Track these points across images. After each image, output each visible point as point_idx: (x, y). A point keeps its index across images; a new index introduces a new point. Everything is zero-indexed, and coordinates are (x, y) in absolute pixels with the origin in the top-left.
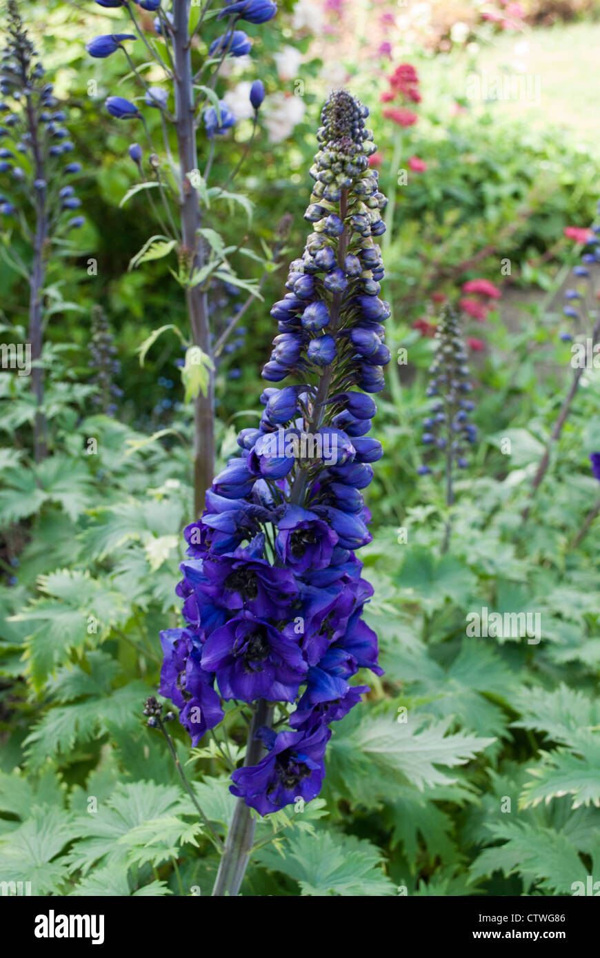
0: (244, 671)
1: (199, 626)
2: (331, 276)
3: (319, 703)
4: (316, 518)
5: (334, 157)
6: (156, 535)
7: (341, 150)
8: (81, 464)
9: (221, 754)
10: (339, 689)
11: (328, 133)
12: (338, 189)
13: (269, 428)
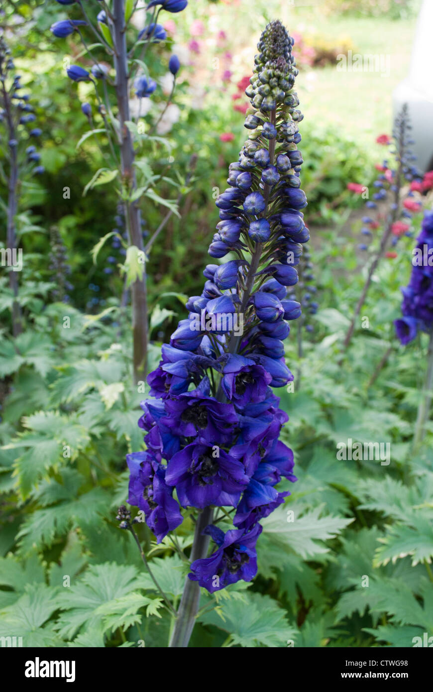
0: (198, 484)
1: (162, 450)
2: (268, 171)
3: (256, 507)
4: (253, 363)
5: (272, 73)
6: (107, 382)
7: (278, 68)
8: (46, 337)
9: (173, 546)
10: (270, 495)
11: (265, 56)
12: (273, 101)
13: (211, 295)
